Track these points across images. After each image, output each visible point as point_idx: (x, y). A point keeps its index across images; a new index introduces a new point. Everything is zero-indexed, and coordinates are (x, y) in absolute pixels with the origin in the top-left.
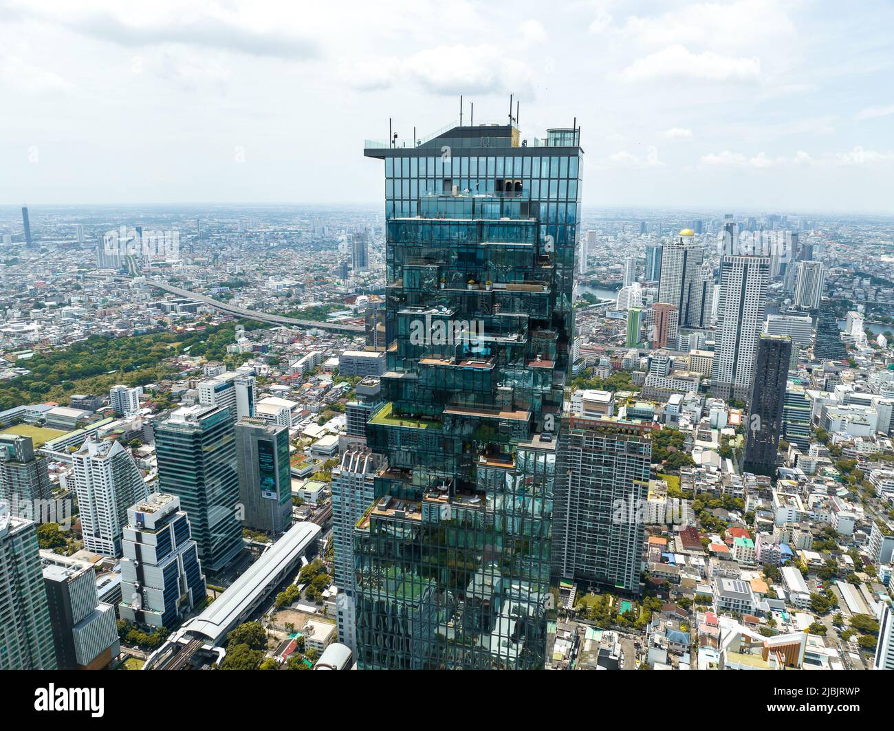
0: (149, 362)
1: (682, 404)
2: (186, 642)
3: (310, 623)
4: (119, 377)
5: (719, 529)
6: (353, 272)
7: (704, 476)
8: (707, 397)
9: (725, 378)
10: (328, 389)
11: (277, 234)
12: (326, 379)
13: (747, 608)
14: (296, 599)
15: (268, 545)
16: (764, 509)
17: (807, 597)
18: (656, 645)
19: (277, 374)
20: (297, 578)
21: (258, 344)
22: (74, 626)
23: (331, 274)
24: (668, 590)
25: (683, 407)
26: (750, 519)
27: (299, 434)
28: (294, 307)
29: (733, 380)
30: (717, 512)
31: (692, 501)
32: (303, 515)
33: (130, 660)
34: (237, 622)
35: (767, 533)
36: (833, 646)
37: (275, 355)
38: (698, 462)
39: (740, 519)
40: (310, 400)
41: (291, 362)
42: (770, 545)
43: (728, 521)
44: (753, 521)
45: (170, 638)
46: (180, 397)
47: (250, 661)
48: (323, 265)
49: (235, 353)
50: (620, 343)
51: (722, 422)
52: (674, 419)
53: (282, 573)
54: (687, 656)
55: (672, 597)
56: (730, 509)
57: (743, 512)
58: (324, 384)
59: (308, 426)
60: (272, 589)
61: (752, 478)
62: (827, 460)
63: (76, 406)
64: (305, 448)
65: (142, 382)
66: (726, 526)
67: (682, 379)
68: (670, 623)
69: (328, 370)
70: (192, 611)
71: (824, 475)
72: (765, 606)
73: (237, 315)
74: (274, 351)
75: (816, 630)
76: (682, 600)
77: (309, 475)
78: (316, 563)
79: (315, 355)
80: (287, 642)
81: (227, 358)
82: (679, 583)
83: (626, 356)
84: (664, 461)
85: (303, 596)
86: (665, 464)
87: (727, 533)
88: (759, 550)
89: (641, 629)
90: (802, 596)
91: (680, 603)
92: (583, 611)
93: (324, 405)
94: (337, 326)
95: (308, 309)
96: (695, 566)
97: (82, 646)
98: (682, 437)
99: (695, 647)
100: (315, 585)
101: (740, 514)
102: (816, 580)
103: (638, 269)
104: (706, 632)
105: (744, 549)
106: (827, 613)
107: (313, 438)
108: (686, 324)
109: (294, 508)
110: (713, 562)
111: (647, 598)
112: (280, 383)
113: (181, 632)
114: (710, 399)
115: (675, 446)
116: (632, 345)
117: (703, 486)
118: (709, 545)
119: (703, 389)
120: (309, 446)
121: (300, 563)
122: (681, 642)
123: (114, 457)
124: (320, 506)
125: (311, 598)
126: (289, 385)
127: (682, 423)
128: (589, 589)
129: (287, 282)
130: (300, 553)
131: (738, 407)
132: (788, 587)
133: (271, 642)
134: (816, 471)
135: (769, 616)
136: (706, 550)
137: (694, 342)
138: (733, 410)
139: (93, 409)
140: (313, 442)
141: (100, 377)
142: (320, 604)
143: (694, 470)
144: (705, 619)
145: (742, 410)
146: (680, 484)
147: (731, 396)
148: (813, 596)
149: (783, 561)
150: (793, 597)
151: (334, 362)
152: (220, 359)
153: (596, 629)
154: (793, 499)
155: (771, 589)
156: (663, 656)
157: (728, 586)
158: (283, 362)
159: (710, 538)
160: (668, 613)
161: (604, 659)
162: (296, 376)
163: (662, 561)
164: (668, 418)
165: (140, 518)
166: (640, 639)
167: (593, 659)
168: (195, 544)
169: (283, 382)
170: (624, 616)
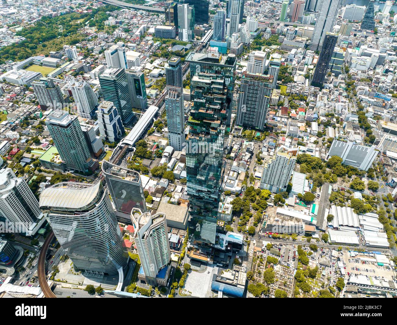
0: (73, 31)
1: (296, 54)
2: (124, 146)
3: (160, 140)
4: (63, 40)
5: (296, 108)
7: (296, 87)
8: (307, 50)
9: (316, 41)
10: (152, 45)
12: (150, 40)
13: (296, 136)
14: (154, 132)
15: (141, 114)
16: (313, 101)
17: (317, 132)
18: (265, 147)
19: (129, 37)
20: (153, 125)
21: (117, 20)
22: (91, 143)
24: (273, 129)
26: (307, 104)
27: (144, 68)
30: (297, 102)
31: (289, 97)
32: (151, 102)
33: (107, 151)
34: (137, 141)
35: (312, 110)
36: (319, 147)
37: (126, 27)
38: (295, 79)
39: (304, 104)
40: (146, 51)
41: (134, 31)
42: (310, 115)
43: (300, 105)
44: (308, 105)
45: (118, 145)
46: (92, 50)
47: (144, 151)
49: (108, 25)
50: (277, 18)
51: (310, 62)
52: (291, 61)
53: (148, 124)
54: (274, 149)
55: (274, 131)
56: (301, 100)
58: (150, 42)
59: (146, 64)
60: (146, 129)
61: (313, 88)
62: (343, 81)
63: (53, 56)
64: (147, 75)
65: (74, 43)
66: (298, 107)
67: (298, 42)
68: (271, 140)
69: (150, 34)
70: (122, 136)
71: (340, 87)
72: (302, 135)
73: (104, 1)
74: (125, 24)
75: (316, 143)
77: (150, 87)
78: (158, 120)
79: (144, 26)
80: (153, 145)
81: (105, 28)
82: (277, 127)
83: (278, 28)
84: (283, 80)
85: (156, 131)
86: (283, 81)
88: (307, 116)
89: (261, 141)
90: (315, 132)
91: (276, 134)
92: (245, 135)
93: (151, 53)
94: (151, 8)
96: (283, 122)
97: (95, 148)
98: (292, 69)
99: (276, 147)
100: (159, 127)
101: (305, 102)
102: (322, 126)
104: (281, 143)
105: (301, 116)
106: (321, 137)
107: (150, 70)
108: (308, 9)
109: (148, 100)
110: (290, 120)
111: (265, 132)
112: (131, 42)
113: (121, 143)
114: (308, 51)
115: (288, 73)
116: (282, 20)
117: (294, 91)
118: (290, 114)
119: (306, 46)
120: (149, 73)
121: (154, 121)
122: (273, 145)
124: (156, 99)
125: (158, 131)
126: (135, 43)
127: (294, 62)
128: (247, 128)
130: (153, 117)
131: (318, 55)
132: (312, 129)
133: (148, 145)
134: (338, 85)
135: (303, 138)
136: (289, 116)
137: (309, 20)
138: (316, 56)
139: (60, 57)
140: (150, 72)
141: (55, 39)
142: (161, 133)
143: (293, 84)
144: (282, 139)
146: (286, 90)
147: (317, 50)
148: (319, 132)
149: (314, 120)
150: (312, 132)
151: (152, 30)
152: (103, 29)
153: (247, 142)
154: (324, 98)
155: (306, 129)
156: (266, 150)
157: (292, 129)
158: (130, 31)
159: (291, 111)
160: (271, 137)
161: (248, 150)
162: (137, 39)
163: (273, 119)
164: (289, 60)
165: (102, 110)
166: (261, 144)
167: (245, 150)
168: (120, 116)
169: (132, 41)
170: (257, 137)
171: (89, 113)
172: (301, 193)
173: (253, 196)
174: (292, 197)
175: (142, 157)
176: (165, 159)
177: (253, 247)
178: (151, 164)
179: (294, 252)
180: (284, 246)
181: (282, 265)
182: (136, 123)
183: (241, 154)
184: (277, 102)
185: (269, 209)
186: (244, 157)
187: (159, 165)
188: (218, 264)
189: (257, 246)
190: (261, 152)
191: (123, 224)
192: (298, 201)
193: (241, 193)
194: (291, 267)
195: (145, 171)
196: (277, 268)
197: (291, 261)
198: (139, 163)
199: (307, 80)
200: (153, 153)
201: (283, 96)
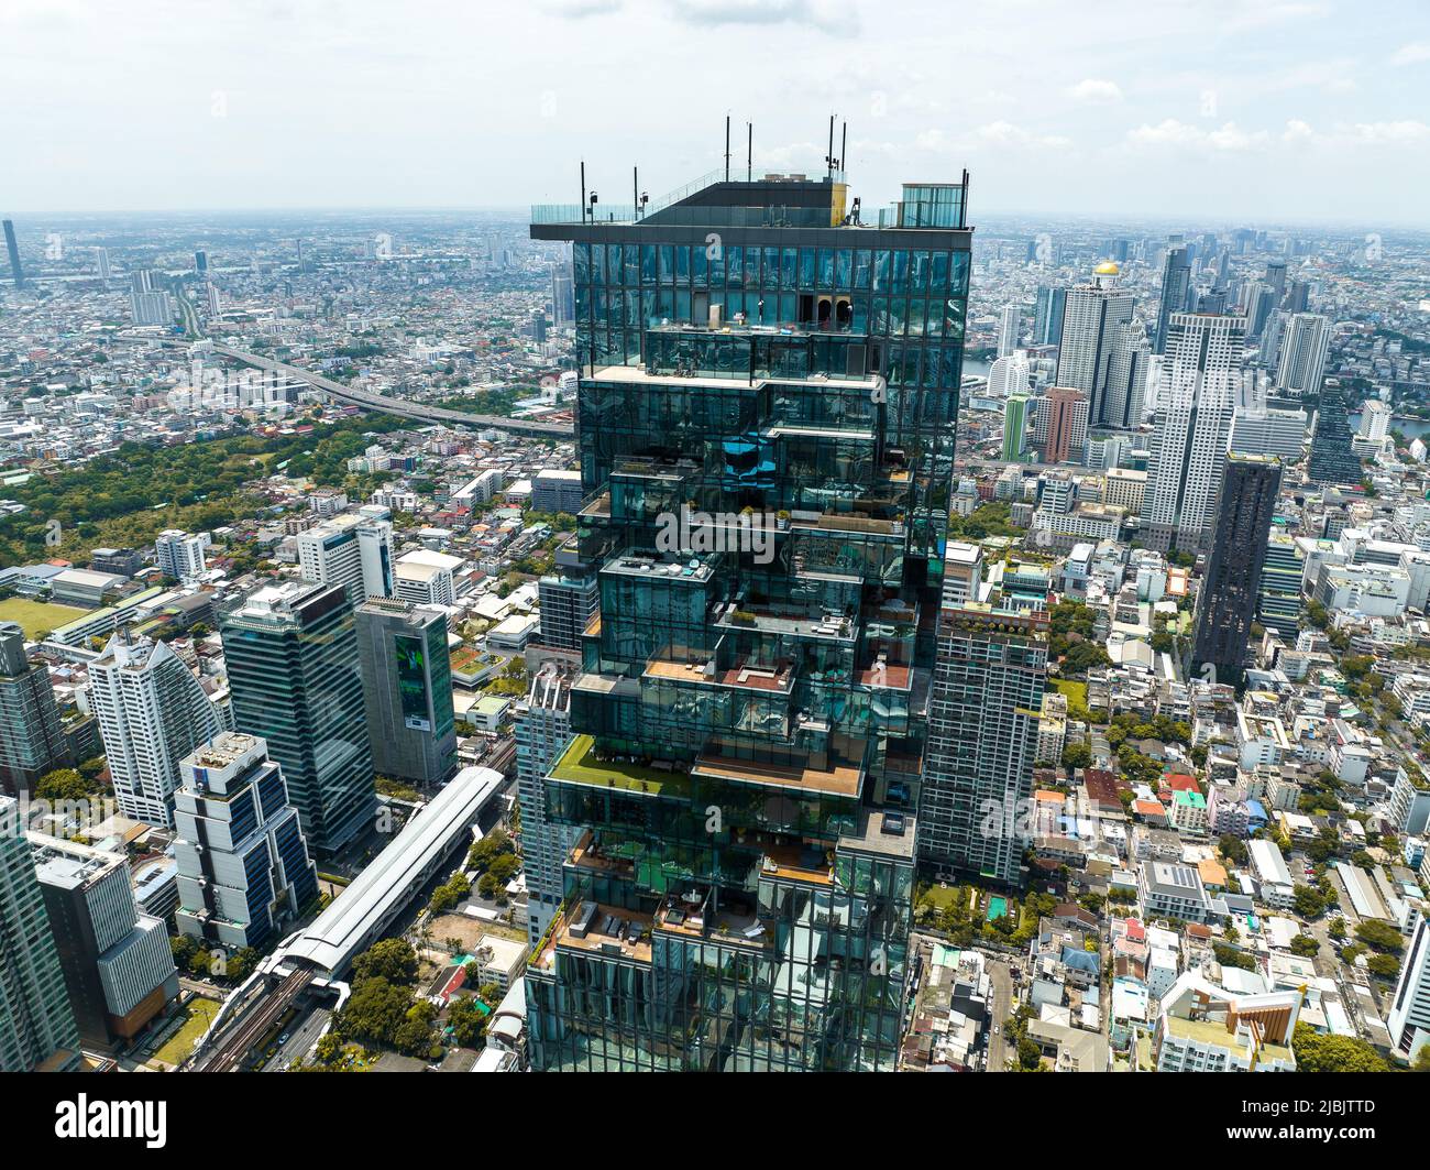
0: (219, 488)
1: (1093, 560)
2: (286, 973)
3: (487, 941)
4: (172, 515)
5: (1149, 773)
6: (554, 329)
7: (1127, 685)
8: (1134, 547)
9: (1163, 515)
10: (513, 534)
11: (430, 263)
12: (511, 517)
13: (1192, 912)
14: (464, 896)
15: (418, 805)
16: (1223, 743)
17: (1289, 892)
18: (1046, 976)
19: (430, 509)
20: (466, 861)
21: (399, 457)
22: (100, 957)
23: (518, 333)
24: (1065, 880)
25: (1094, 565)
26: (1199, 757)
27: (467, 612)
28: (459, 391)
29: (1177, 519)
30: (1147, 746)
31: (1107, 728)
32: (475, 752)
33: (198, 1001)
34: (365, 944)
35: (1226, 782)
36: (1329, 975)
37: (427, 476)
38: (1116, 659)
39: (1183, 757)
40: (486, 554)
41: (454, 488)
42: (1233, 805)
43: (1163, 760)
44: (1204, 760)
45: (260, 967)
46: (271, 550)
47: (390, 1006)
48: (506, 317)
49: (361, 472)
50: (992, 452)
51: (1157, 590)
52: (1079, 585)
53: (440, 853)
54: (1094, 991)
55: (1072, 890)
56: (1166, 740)
57: (1188, 745)
58: (507, 525)
59: (481, 600)
60: (425, 880)
61: (1204, 688)
62: (1326, 658)
63: (102, 566)
64: (478, 637)
65: (208, 524)
66: (1159, 769)
67: (1092, 518)
68: (1068, 936)
69: (515, 501)
70: (296, 918)
71: (1321, 683)
72: (1220, 906)
73: (365, 405)
74: (425, 468)
75: (1302, 947)
76: (1088, 897)
77: (482, 684)
78: (497, 835)
79: (494, 475)
80: (450, 971)
81: (348, 480)
82: (1083, 867)
83: (1001, 477)
84: (1062, 658)
85: (475, 890)
86: (1062, 663)
87: (1162, 783)
88: (1215, 809)
89: (1022, 946)
90: (1280, 890)
91: (1085, 902)
92: (929, 915)
93: (508, 562)
94: (529, 425)
95: (480, 395)
96: (1110, 840)
97: (115, 987)
98: (1091, 616)
99: (1107, 974)
100: (495, 872)
101: (1183, 749)
102: (1303, 861)
103: (1022, 324)
104: (1127, 952)
105: (1189, 810)
106: (1320, 916)
107: (490, 620)
108: (1102, 423)
109: (460, 740)
110: (1140, 832)
111: (1032, 895)
112: (435, 525)
113: (278, 955)
114: (1137, 552)
115: (1080, 631)
116: (1012, 458)
117: (1125, 702)
118: (1133, 803)
119: (1127, 535)
120: (484, 632)
121: (471, 836)
122: (1086, 968)
123: (158, 667)
124: (502, 736)
125: (487, 894)
126: (450, 527)
127: (1093, 592)
128: (938, 877)
129: (446, 347)
130: (471, 820)
131: (1182, 565)
132: (1258, 875)
133: (424, 969)
134: (1308, 675)
135: (1228, 923)
136: (1128, 812)
137: (1112, 454)
138: (1175, 571)
139: (128, 571)
140: (490, 627)
141: (140, 514)
142: (504, 904)
143: (1110, 674)
144: (1125, 931)
145: (1189, 569)
146: (1087, 698)
147: (1172, 545)
148: (1298, 890)
149: (1252, 828)
150: (1265, 892)
151: (523, 487)
152: (337, 483)
153: (949, 948)
154: (1270, 726)
155: (1232, 877)
156: (1056, 993)
157: (1164, 875)
158: (439, 488)
159: (1135, 790)
160: (1065, 919)
161: (962, 1000)
162: (462, 512)
163: (1057, 830)
164: (1069, 583)
165: (200, 776)
166: (1020, 963)
167: (943, 1001)
168: (295, 810)
169: (440, 522)
170: (994, 924)
171: (162, 796)
175: (377, 1044)
176: (502, 1053)
182: (379, 851)
183: (925, 1024)
184: (1057, 747)
186: (942, 1043)
190: (1031, 1010)
200: (442, 1020)
201: (1081, 725)
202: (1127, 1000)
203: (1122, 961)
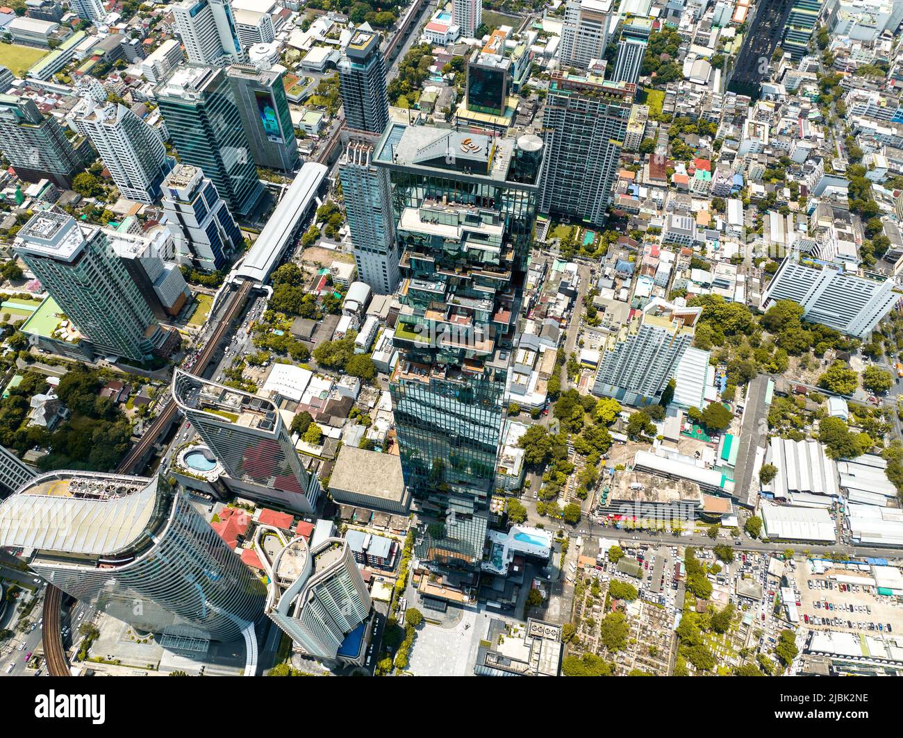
2: (241, 283)
3: (335, 264)
5: (687, 156)
7: (688, 96)
13: (686, 241)
14: (318, 237)
15: (284, 186)
16: (732, 139)
17: (739, 229)
18: (605, 275)
20: (315, 218)
22: (154, 285)
24: (627, 222)
26: (717, 147)
27: (285, 45)
30: (690, 139)
31: (669, 126)
32: (308, 149)
33: (200, 296)
34: (275, 268)
35: (727, 163)
36: (744, 273)
38: (686, 73)
39: (708, 145)
42: (725, 179)
43: (697, 148)
44: (719, 148)
45: (226, 279)
47: (294, 297)
51: (726, 19)
52: (677, 15)
53: (302, 215)
54: (629, 280)
55: (629, 227)
56: (701, 134)
57: (713, 138)
59: (292, 34)
61: (733, 99)
62: (813, 76)
64: (295, 65)
66: (693, 154)
68: (621, 254)
70: (235, 252)
71: (803, 95)
72: (701, 237)
75: (735, 260)
76: (636, 232)
77: (304, 101)
78: (330, 203)
80: (318, 277)
82: (637, 215)
84: (654, 74)
85: (323, 233)
86: (654, 78)
87: (692, 164)
88: (715, 182)
89: (597, 258)
90: (735, 228)
91: (634, 235)
92: (554, 242)
96: (654, 200)
97: (165, 297)
98: (679, 41)
99: (636, 273)
100: (332, 224)
101: (710, 139)
102: (753, 210)
104: (649, 263)
105: (702, 181)
106: (752, 241)
107: (301, 50)
109: (299, 141)
110: (672, 195)
111: (607, 232)
113: (233, 273)
115: (670, 53)
117: (685, 108)
118: (673, 176)
120: (299, 60)
121: (316, 205)
122: (626, 271)
124: (322, 137)
125: (330, 236)
127: (685, 20)
128: (562, 221)
130: (315, 195)
132: (727, 219)
133: (305, 276)
134: (799, 88)
135: (704, 246)
136: (669, 181)
139: (56, 19)
140: (301, 56)
142: (338, 241)
143: (681, 86)
144: (650, 251)
146: (662, 106)
148: (745, 227)
149: (732, 192)
150: (728, 229)
153: (561, 261)
154: (761, 129)
155: (713, 221)
156: (610, 284)
157: (677, 221)
159: (676, 168)
160: (622, 245)
161: (563, 289)
163: (628, 193)
164: (671, 12)
165: (173, 192)
166: (596, 266)
167: (555, 288)
168: (224, 201)
170: (586, 247)
171: (144, 188)
172: (697, 405)
173: (575, 419)
174: (675, 415)
175: (292, 313)
176: (350, 318)
177: (575, 554)
178: (314, 331)
179: (677, 567)
180: (651, 550)
181: (646, 601)
182: (270, 213)
183: (545, 299)
184: (638, 141)
185: (615, 449)
186: (552, 308)
187: (336, 337)
188: (489, 604)
189: (584, 553)
190: (596, 291)
191: (252, 504)
192: (688, 426)
193: (544, 410)
194: (667, 605)
195: (299, 354)
196: (634, 608)
197: (670, 591)
198: (283, 330)
199: (718, 71)
200: (319, 302)
201: (655, 123)
202: (643, 287)
203: (645, 267)
